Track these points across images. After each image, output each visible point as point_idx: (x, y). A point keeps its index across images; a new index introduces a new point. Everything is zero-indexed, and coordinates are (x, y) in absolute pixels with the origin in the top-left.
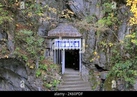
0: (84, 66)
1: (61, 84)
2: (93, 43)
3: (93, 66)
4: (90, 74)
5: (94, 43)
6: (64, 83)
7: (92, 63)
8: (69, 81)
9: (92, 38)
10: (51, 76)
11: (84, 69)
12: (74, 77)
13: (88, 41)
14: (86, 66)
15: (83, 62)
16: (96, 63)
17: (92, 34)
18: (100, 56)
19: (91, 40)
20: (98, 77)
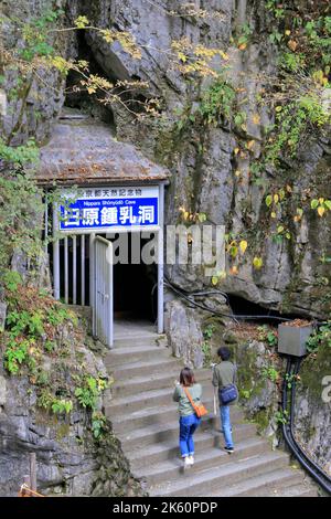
0: (177, 305)
2: (225, 202)
3: (218, 303)
4: (205, 335)
5: (229, 202)
6: (118, 389)
7: (213, 291)
8: (132, 373)
9: (221, 182)
11: (182, 317)
12: (145, 355)
13: (203, 196)
14: (185, 304)
16: (238, 288)
17: (222, 166)
18: (265, 259)
19: (214, 192)
20: (262, 347)
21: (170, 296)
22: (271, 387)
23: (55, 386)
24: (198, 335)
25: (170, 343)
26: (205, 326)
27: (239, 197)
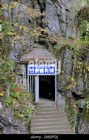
0: (60, 95)
1: (34, 114)
3: (70, 95)
4: (66, 103)
5: (71, 68)
6: (37, 114)
7: (68, 91)
8: (43, 111)
9: (69, 62)
10: (24, 106)
11: (61, 98)
12: (50, 107)
13: (64, 66)
14: (62, 94)
15: (59, 90)
16: (73, 91)
17: (69, 59)
18: (78, 83)
19: (67, 65)
20: (75, 106)
21: (58, 93)
22: (75, 116)
23: (20, 111)
24: (64, 103)
25: (57, 105)
26: (66, 101)
27: (74, 67)
